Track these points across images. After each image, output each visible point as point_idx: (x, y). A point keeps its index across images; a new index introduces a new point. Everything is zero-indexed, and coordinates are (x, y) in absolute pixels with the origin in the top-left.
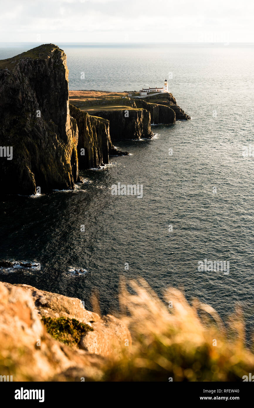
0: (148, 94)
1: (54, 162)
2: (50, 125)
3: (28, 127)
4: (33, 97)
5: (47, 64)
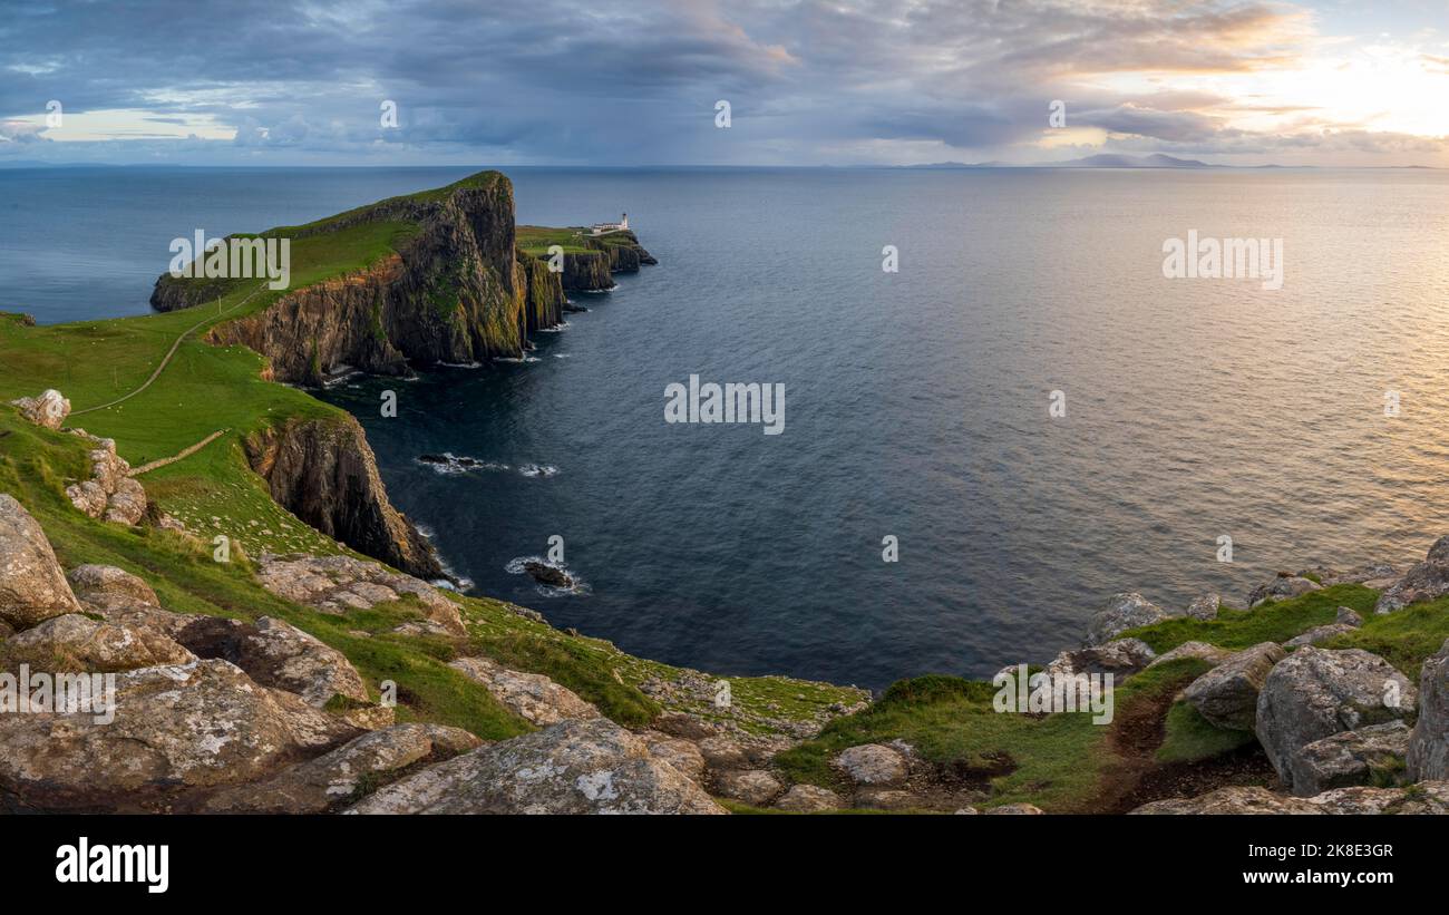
0: (602, 231)
1: (497, 321)
3: (464, 277)
4: (471, 238)
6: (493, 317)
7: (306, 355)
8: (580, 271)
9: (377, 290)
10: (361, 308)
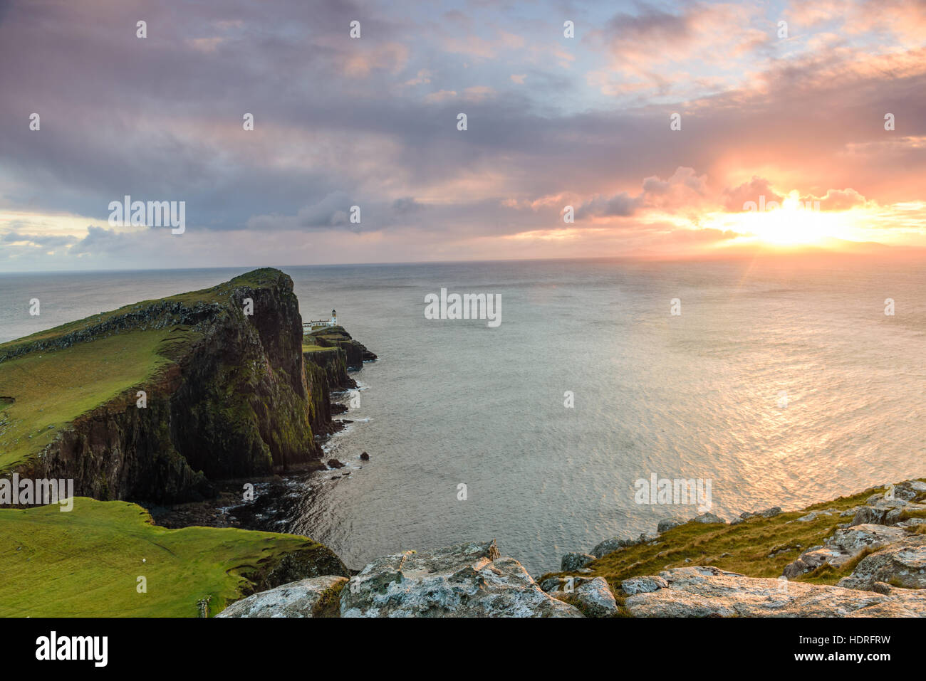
1: (291, 425)
2: (281, 375)
3: (253, 381)
4: (257, 339)
5: (272, 292)
6: (286, 420)
9: (162, 406)
10: (147, 429)
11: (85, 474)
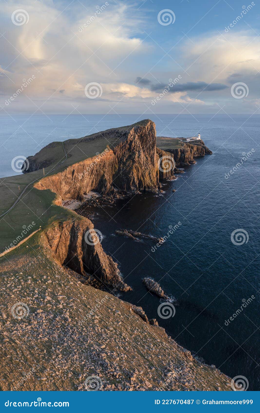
0: (190, 140)
2: (147, 158)
3: (136, 159)
4: (139, 144)
5: (146, 128)
6: (147, 174)
7: (77, 189)
8: (181, 155)
9: (104, 164)
10: (98, 170)
11: (74, 181)
